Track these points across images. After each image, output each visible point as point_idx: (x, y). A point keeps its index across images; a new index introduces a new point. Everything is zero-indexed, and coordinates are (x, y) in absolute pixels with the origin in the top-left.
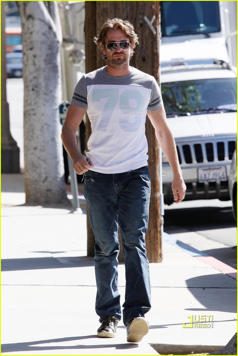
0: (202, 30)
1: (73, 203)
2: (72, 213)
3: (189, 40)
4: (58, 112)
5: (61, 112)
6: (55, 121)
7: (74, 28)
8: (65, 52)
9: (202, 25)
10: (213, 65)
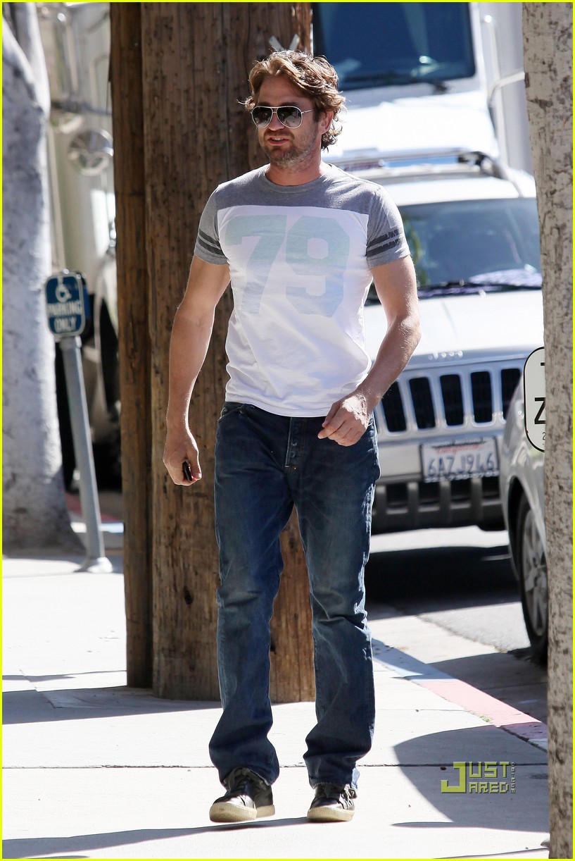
0: (425, 70)
1: (86, 542)
2: (83, 570)
3: (390, 99)
4: (42, 298)
5: (51, 299)
6: (35, 324)
7: (83, 72)
8: (59, 136)
9: (424, 59)
10: (455, 167)
